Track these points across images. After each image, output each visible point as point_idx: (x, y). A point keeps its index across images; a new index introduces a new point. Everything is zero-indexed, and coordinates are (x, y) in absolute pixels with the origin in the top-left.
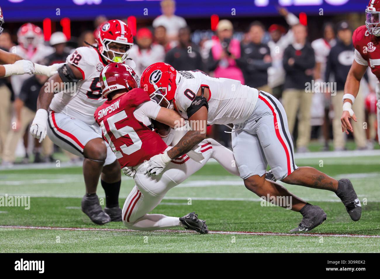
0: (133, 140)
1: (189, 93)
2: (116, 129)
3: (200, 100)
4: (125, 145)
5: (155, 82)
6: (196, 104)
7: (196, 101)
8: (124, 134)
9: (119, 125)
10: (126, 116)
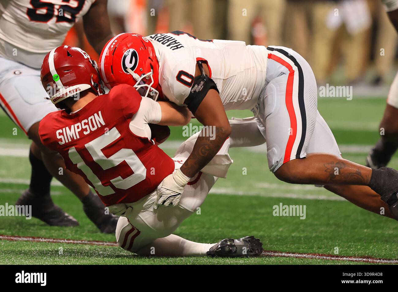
0: (133, 168)
1: (183, 77)
2: (105, 158)
3: (202, 83)
4: (120, 177)
5: (132, 69)
6: (197, 90)
7: (196, 86)
8: (118, 162)
9: (109, 150)
10: (119, 135)
